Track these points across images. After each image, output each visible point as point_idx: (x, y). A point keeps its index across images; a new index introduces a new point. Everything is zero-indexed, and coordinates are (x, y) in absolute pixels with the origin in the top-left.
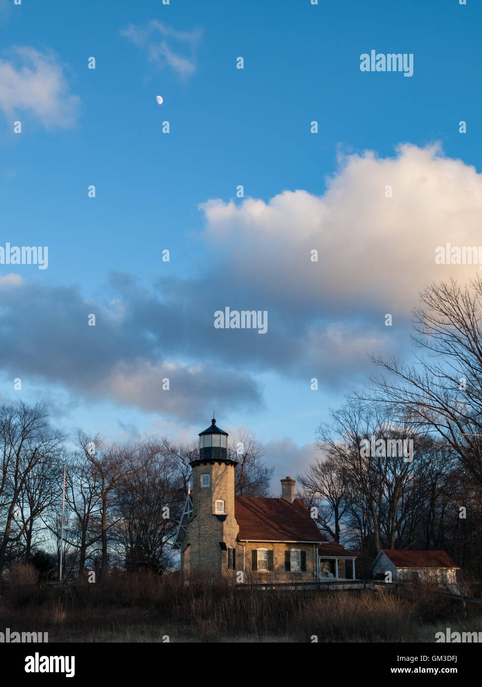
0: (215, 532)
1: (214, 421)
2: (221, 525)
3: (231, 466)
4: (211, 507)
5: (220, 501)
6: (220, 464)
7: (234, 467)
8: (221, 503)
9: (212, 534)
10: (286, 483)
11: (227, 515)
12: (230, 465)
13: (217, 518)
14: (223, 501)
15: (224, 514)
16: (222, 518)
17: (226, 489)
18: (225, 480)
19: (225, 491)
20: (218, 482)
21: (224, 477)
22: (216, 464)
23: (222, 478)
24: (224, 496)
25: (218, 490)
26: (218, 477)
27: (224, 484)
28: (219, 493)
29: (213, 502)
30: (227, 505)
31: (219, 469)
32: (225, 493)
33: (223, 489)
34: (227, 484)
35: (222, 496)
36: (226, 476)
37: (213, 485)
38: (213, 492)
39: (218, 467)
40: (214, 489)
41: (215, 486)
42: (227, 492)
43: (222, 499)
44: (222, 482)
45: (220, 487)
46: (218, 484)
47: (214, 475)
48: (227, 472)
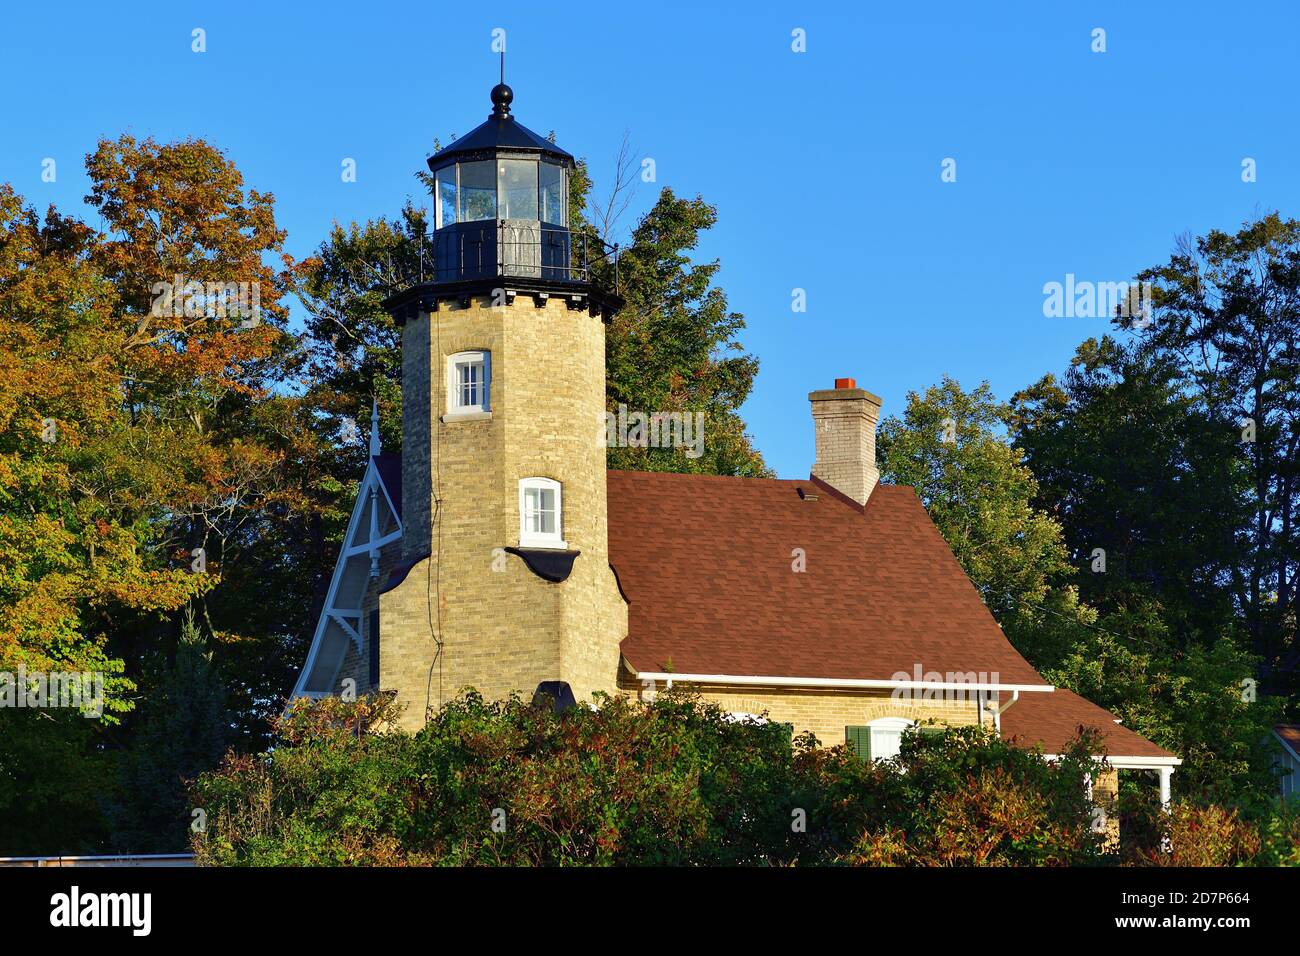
0: (522, 632)
1: (501, 96)
2: (550, 597)
3: (593, 314)
4: (499, 513)
5: (541, 484)
6: (540, 303)
7: (606, 320)
8: (545, 497)
9: (504, 646)
10: (835, 407)
11: (578, 553)
12: (586, 312)
13: (524, 565)
14: (556, 486)
15: (562, 546)
16: (552, 566)
17: (571, 426)
18: (566, 384)
19: (565, 437)
20: (529, 393)
21: (561, 366)
22: (523, 304)
23: (551, 370)
24: (558, 458)
25: (530, 431)
26: (533, 365)
27: (558, 399)
28: (534, 444)
29: (507, 490)
30: (574, 505)
31: (538, 327)
32: (565, 446)
33: (556, 424)
34: (572, 401)
35: (551, 458)
36: (567, 363)
37: (506, 404)
38: (506, 438)
39: (532, 318)
40: (513, 426)
41: (519, 409)
42: (572, 438)
43: (549, 473)
44: (551, 390)
45: (541, 416)
46: (530, 400)
47: (511, 358)
48: (573, 345)
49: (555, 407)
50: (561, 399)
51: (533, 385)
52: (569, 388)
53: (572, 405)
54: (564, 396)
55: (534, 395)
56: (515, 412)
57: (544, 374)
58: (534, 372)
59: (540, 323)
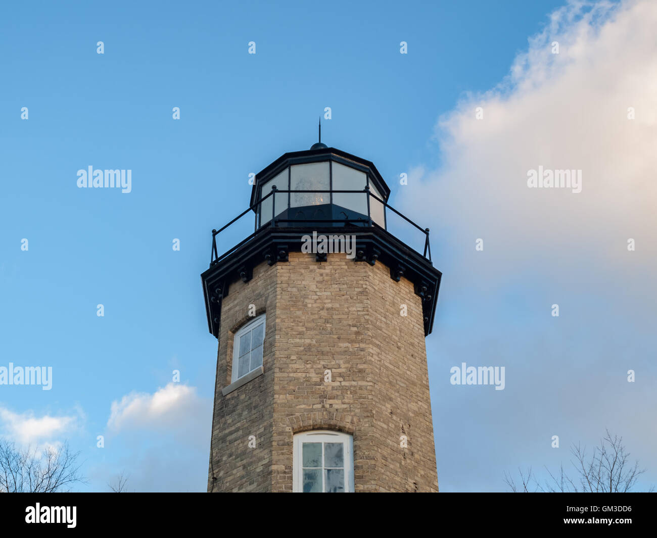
5: (325, 438)
14: (345, 439)
17: (361, 371)
18: (355, 329)
19: (354, 383)
20: (308, 341)
21: (348, 313)
22: (300, 260)
23: (335, 317)
24: (345, 406)
25: (308, 380)
26: (312, 314)
27: (343, 345)
28: (313, 393)
29: (274, 444)
30: (368, 458)
31: (319, 278)
32: (354, 393)
33: (342, 370)
34: (362, 345)
35: (335, 406)
36: (354, 309)
37: (277, 353)
38: (276, 388)
39: (311, 271)
40: (285, 375)
41: (293, 357)
42: (364, 383)
43: (333, 422)
44: (335, 337)
45: (322, 363)
46: (308, 348)
47: (285, 309)
48: (361, 293)
49: (340, 353)
50: (347, 344)
51: (312, 333)
52: (357, 333)
53: (362, 350)
54: (352, 342)
55: (314, 342)
56: (288, 361)
57: (327, 321)
58: (313, 320)
59: (321, 275)
